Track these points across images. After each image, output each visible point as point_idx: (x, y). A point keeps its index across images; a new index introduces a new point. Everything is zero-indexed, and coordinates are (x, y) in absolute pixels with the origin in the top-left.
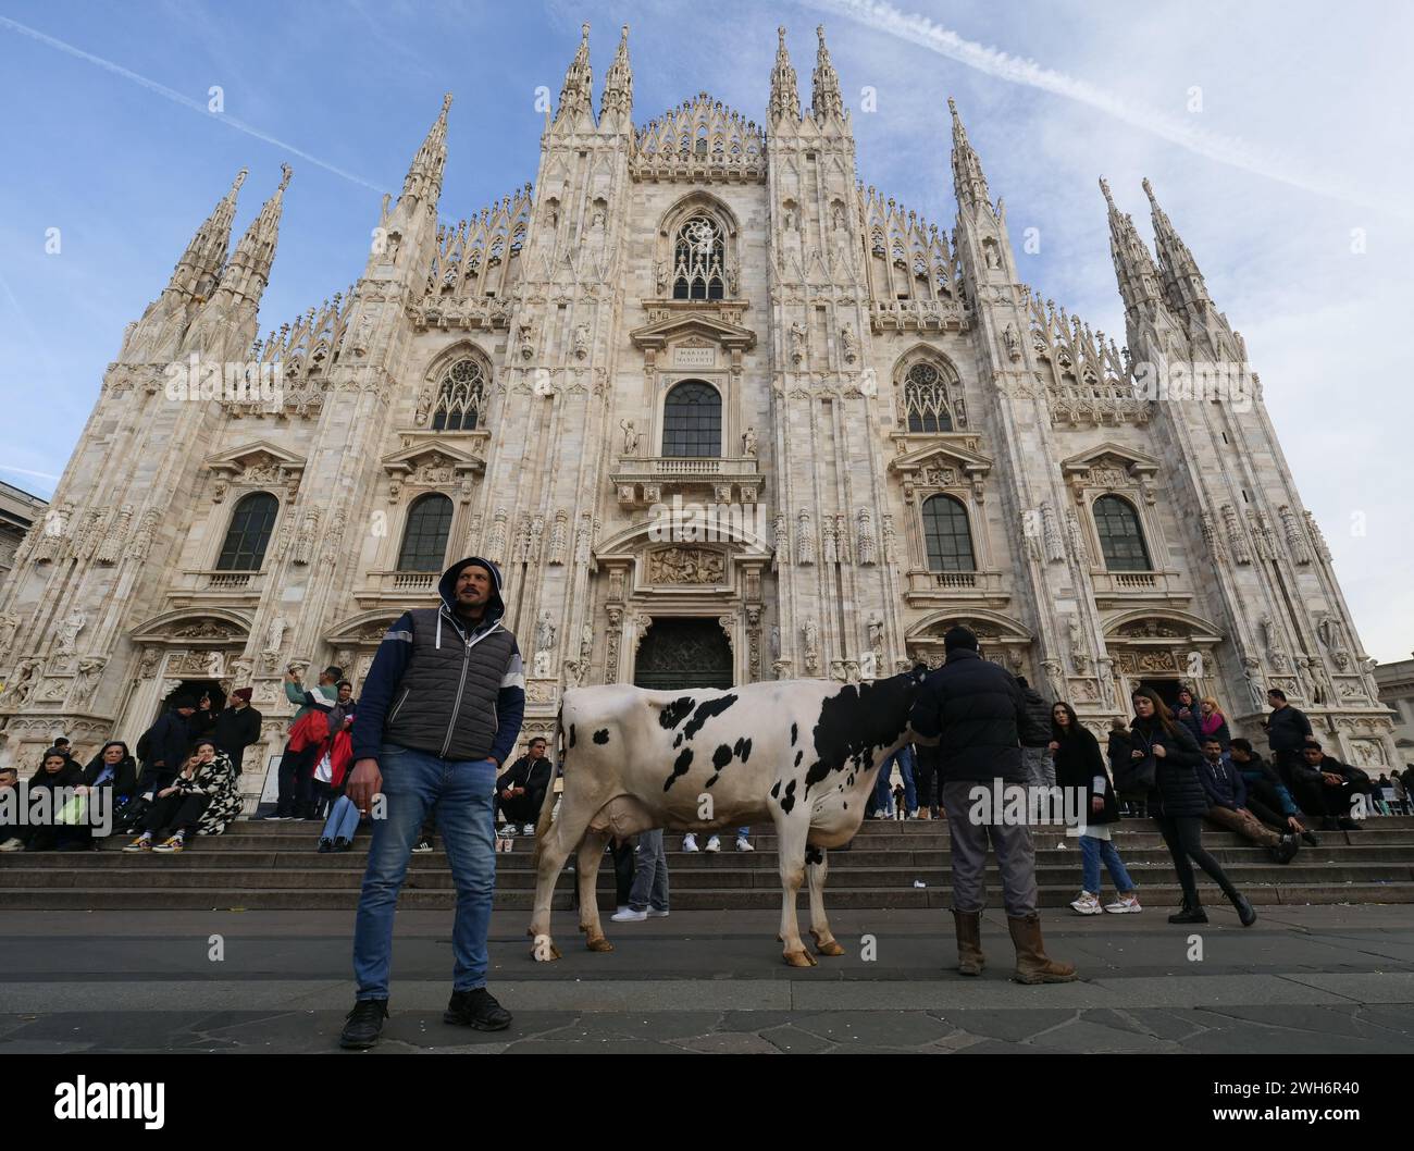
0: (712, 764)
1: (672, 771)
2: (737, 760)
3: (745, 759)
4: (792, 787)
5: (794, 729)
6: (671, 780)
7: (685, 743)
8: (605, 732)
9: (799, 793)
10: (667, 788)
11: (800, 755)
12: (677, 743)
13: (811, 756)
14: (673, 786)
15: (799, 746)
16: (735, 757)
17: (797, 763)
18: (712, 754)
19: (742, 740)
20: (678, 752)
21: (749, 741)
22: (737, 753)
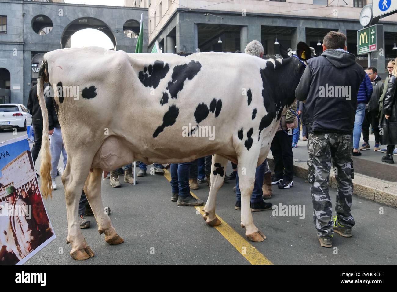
0: (194, 119)
1: (161, 122)
2: (211, 115)
3: (217, 115)
4: (250, 133)
5: (249, 94)
6: (159, 130)
7: (171, 101)
8: (93, 89)
9: (254, 137)
10: (156, 134)
11: (255, 111)
12: (164, 100)
13: (263, 112)
14: (161, 134)
15: (253, 105)
16: (210, 113)
17: (253, 117)
18: (194, 110)
19: (214, 100)
20: (165, 108)
21: (220, 102)
22: (212, 110)
